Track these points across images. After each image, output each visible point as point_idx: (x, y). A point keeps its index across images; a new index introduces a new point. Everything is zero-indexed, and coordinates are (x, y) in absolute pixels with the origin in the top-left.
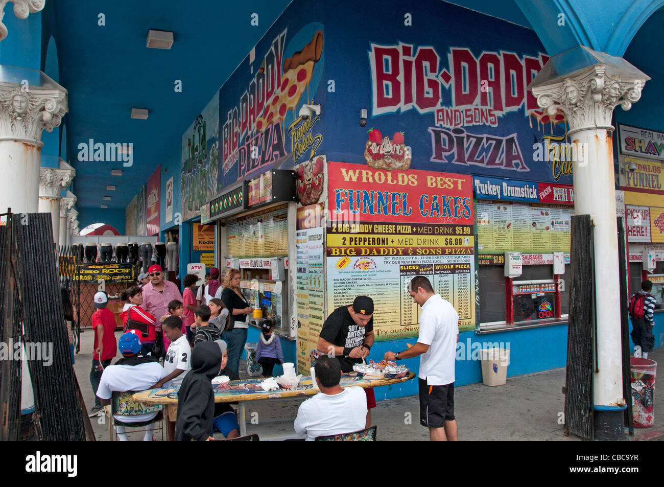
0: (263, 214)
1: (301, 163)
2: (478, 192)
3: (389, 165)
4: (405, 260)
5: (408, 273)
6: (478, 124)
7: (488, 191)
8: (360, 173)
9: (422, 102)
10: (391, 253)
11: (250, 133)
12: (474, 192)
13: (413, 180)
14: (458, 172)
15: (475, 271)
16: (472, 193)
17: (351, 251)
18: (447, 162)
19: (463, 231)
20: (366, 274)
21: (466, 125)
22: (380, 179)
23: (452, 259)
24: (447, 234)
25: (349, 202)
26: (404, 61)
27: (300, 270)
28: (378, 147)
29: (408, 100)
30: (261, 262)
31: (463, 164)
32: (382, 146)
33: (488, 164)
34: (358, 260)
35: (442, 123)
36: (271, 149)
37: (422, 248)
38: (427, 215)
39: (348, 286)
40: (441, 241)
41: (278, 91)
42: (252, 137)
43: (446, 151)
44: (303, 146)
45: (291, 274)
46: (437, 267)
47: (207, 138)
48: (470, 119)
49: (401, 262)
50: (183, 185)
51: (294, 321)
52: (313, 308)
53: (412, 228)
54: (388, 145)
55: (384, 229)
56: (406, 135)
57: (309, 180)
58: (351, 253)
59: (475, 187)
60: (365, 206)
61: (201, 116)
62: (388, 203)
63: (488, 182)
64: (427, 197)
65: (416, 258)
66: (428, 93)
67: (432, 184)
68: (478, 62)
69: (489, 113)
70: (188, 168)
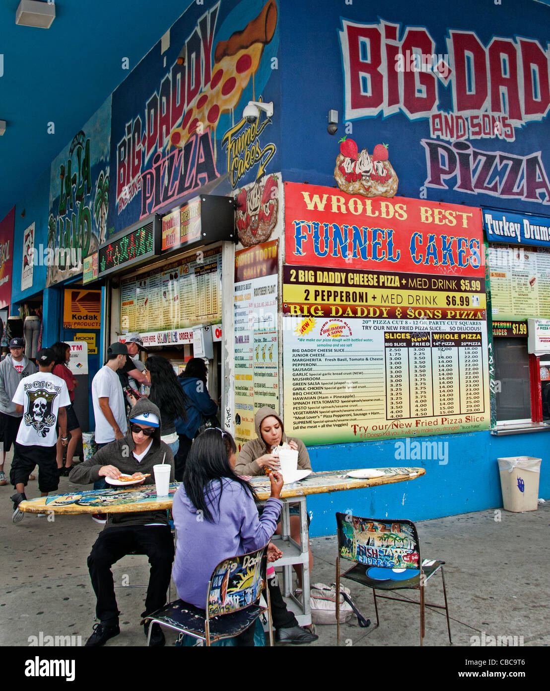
0: (178, 266)
1: (242, 186)
2: (491, 232)
3: (367, 189)
4: (391, 325)
5: (396, 344)
6: (488, 137)
7: (503, 231)
8: (329, 200)
9: (413, 104)
10: (372, 315)
11: (160, 150)
12: (485, 232)
13: (401, 212)
14: (463, 203)
15: (488, 345)
16: (481, 233)
17: (316, 310)
18: (446, 188)
19: (471, 287)
20: (337, 343)
21: (472, 137)
22: (356, 209)
23: (456, 326)
24: (449, 290)
25: (314, 239)
26: (387, 45)
27: (239, 340)
28: (353, 163)
29: (393, 100)
30: (175, 335)
31: (469, 192)
32: (358, 162)
33: (502, 193)
34: (327, 323)
35: (439, 133)
36: (194, 171)
37: (415, 309)
38: (420, 262)
39: (313, 360)
40: (440, 299)
41: (206, 89)
42: (164, 156)
43: (445, 172)
44: (246, 163)
45: (226, 346)
46: (436, 337)
47: (92, 164)
48: (477, 129)
49: (385, 328)
50: (51, 232)
51: (229, 415)
52: (261, 393)
53: (400, 280)
54: (366, 160)
55: (362, 279)
56: (390, 149)
57: (255, 209)
58: (316, 313)
59: (485, 225)
60: (335, 247)
61: (82, 133)
62: (368, 243)
63: (504, 218)
64: (421, 237)
65: (406, 322)
66: (420, 91)
67: (427, 218)
68: (487, 51)
69: (504, 122)
70: (59, 208)
